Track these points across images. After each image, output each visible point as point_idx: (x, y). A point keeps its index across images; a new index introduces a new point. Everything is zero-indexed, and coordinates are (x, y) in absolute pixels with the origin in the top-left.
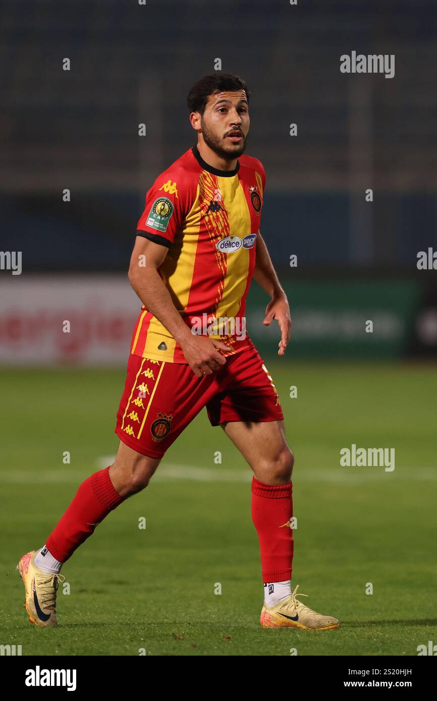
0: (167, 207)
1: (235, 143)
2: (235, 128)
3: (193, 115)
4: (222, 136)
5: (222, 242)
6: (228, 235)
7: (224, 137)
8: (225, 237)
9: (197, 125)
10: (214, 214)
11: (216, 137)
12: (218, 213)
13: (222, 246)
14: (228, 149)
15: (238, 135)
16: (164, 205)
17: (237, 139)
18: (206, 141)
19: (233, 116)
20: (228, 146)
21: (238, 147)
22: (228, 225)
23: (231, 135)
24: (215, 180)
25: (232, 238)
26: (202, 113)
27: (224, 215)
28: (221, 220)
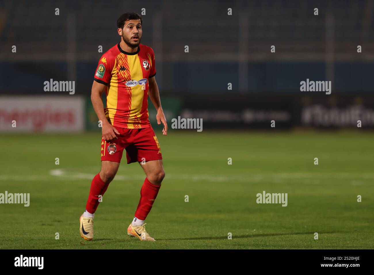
0: (102, 68)
1: (135, 41)
2: (135, 35)
3: (119, 29)
4: (130, 38)
5: (128, 83)
6: (130, 80)
7: (131, 39)
8: (129, 80)
9: (120, 34)
10: (122, 71)
11: (128, 39)
12: (124, 71)
13: (128, 84)
14: (132, 44)
15: (137, 38)
16: (101, 67)
17: (136, 39)
18: (124, 40)
19: (135, 30)
20: (133, 42)
21: (137, 43)
22: (130, 76)
23: (134, 38)
24: (126, 56)
25: (133, 81)
26: (122, 29)
27: (127, 72)
28: (126, 74)
